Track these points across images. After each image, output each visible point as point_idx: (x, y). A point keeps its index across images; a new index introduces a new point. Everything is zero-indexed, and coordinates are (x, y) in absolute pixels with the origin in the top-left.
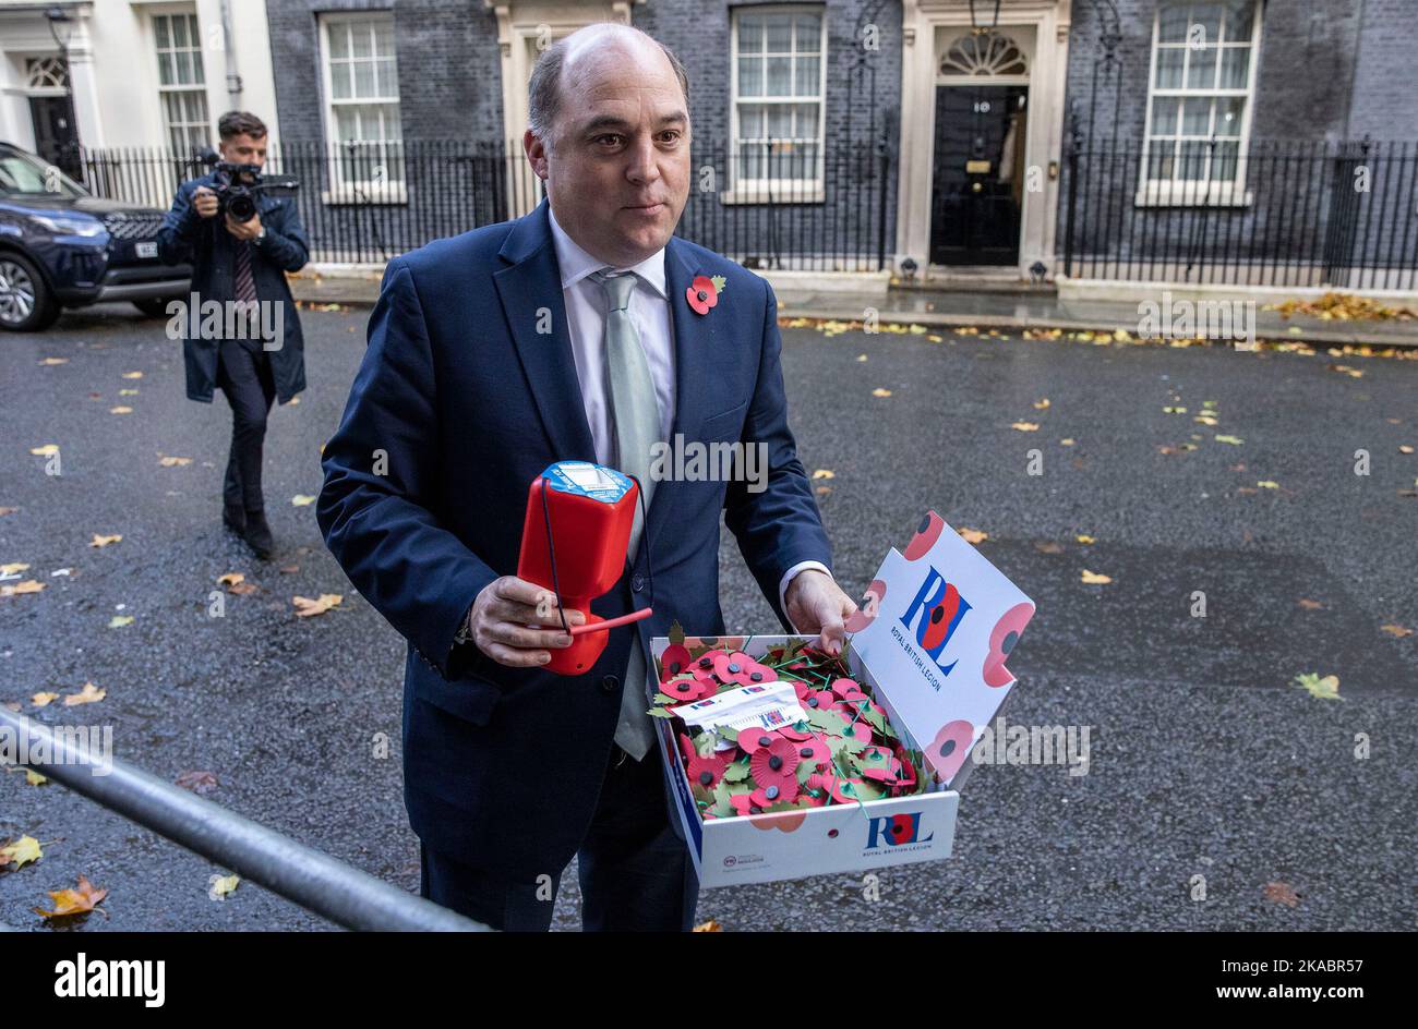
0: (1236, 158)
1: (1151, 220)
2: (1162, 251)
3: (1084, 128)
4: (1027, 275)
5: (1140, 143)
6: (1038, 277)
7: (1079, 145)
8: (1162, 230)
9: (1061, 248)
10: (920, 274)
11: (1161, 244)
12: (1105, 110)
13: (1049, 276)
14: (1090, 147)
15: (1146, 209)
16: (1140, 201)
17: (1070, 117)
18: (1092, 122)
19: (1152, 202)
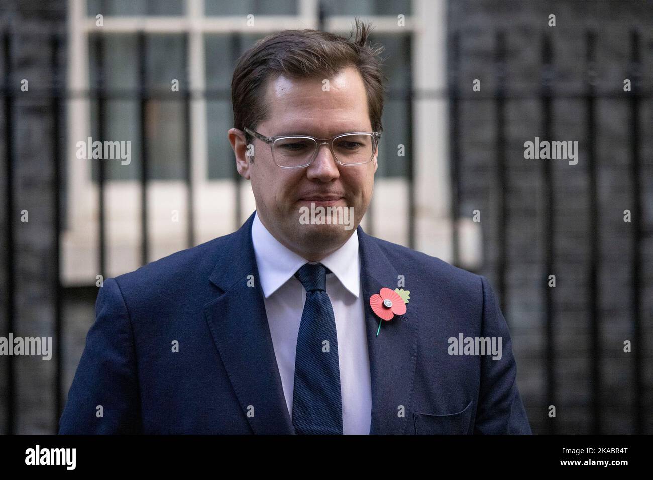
0: (409, 97)
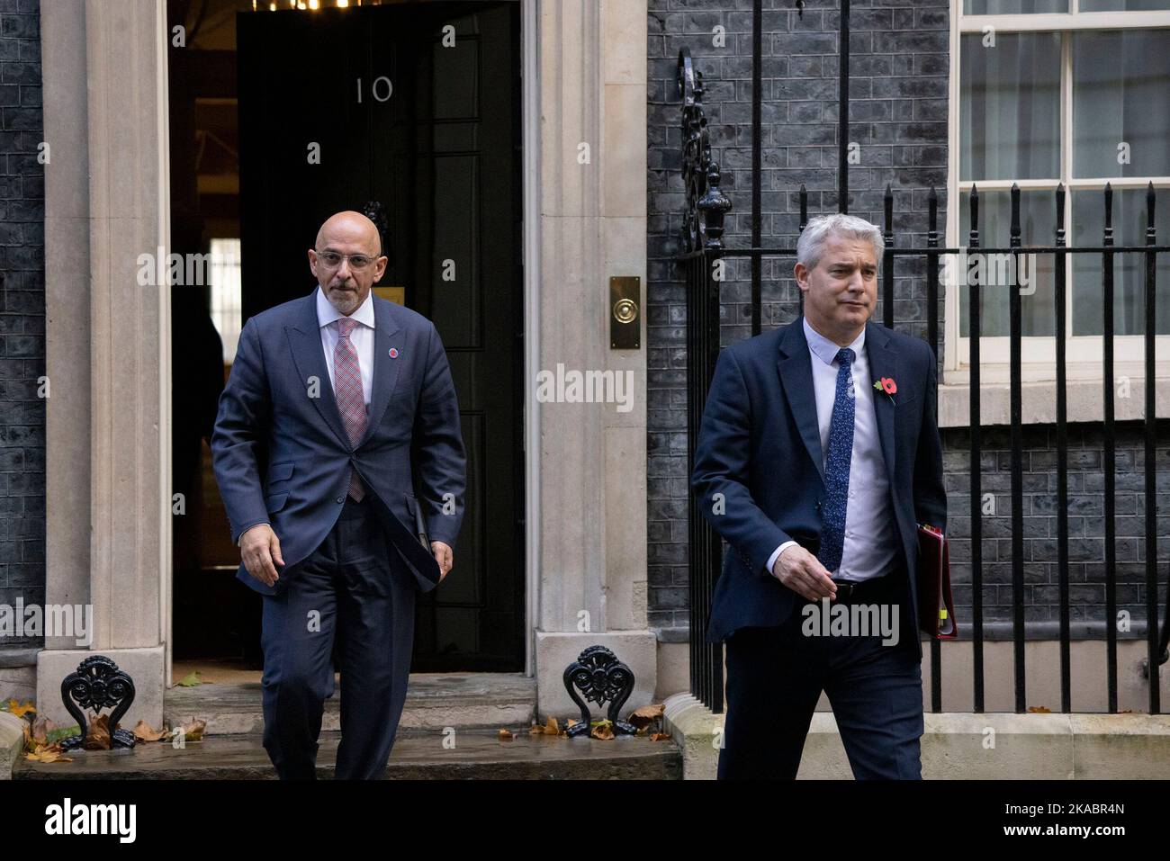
1: (996, 479)
2: (1051, 594)
3: (730, 158)
4: (557, 700)
5: (936, 204)
6: (598, 709)
7: (716, 215)
8: (1039, 519)
9: (676, 596)
10: (141, 719)
11: (1040, 566)
12: (800, 90)
13: (640, 702)
14: (756, 222)
15: (976, 437)
16: (952, 412)
17: (675, 117)
18: (757, 134)
19: (995, 413)
